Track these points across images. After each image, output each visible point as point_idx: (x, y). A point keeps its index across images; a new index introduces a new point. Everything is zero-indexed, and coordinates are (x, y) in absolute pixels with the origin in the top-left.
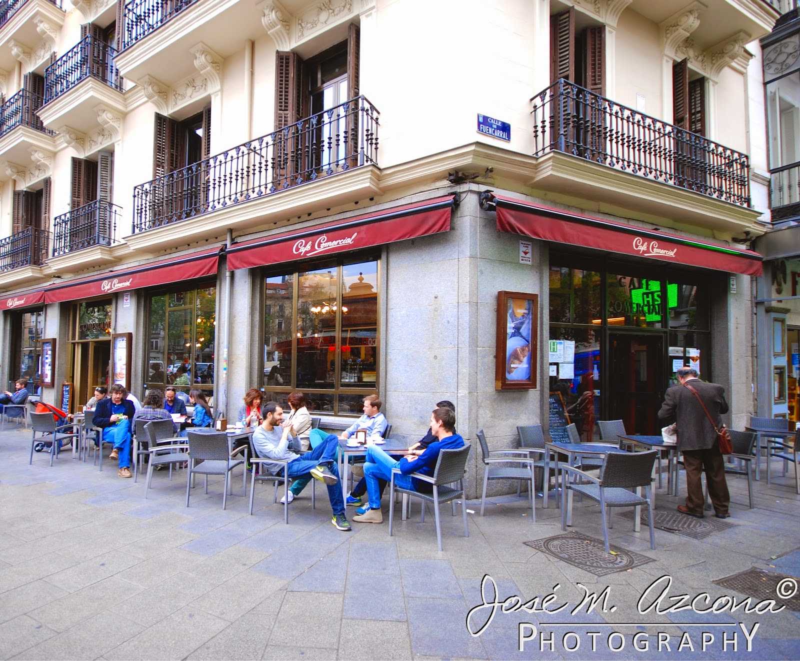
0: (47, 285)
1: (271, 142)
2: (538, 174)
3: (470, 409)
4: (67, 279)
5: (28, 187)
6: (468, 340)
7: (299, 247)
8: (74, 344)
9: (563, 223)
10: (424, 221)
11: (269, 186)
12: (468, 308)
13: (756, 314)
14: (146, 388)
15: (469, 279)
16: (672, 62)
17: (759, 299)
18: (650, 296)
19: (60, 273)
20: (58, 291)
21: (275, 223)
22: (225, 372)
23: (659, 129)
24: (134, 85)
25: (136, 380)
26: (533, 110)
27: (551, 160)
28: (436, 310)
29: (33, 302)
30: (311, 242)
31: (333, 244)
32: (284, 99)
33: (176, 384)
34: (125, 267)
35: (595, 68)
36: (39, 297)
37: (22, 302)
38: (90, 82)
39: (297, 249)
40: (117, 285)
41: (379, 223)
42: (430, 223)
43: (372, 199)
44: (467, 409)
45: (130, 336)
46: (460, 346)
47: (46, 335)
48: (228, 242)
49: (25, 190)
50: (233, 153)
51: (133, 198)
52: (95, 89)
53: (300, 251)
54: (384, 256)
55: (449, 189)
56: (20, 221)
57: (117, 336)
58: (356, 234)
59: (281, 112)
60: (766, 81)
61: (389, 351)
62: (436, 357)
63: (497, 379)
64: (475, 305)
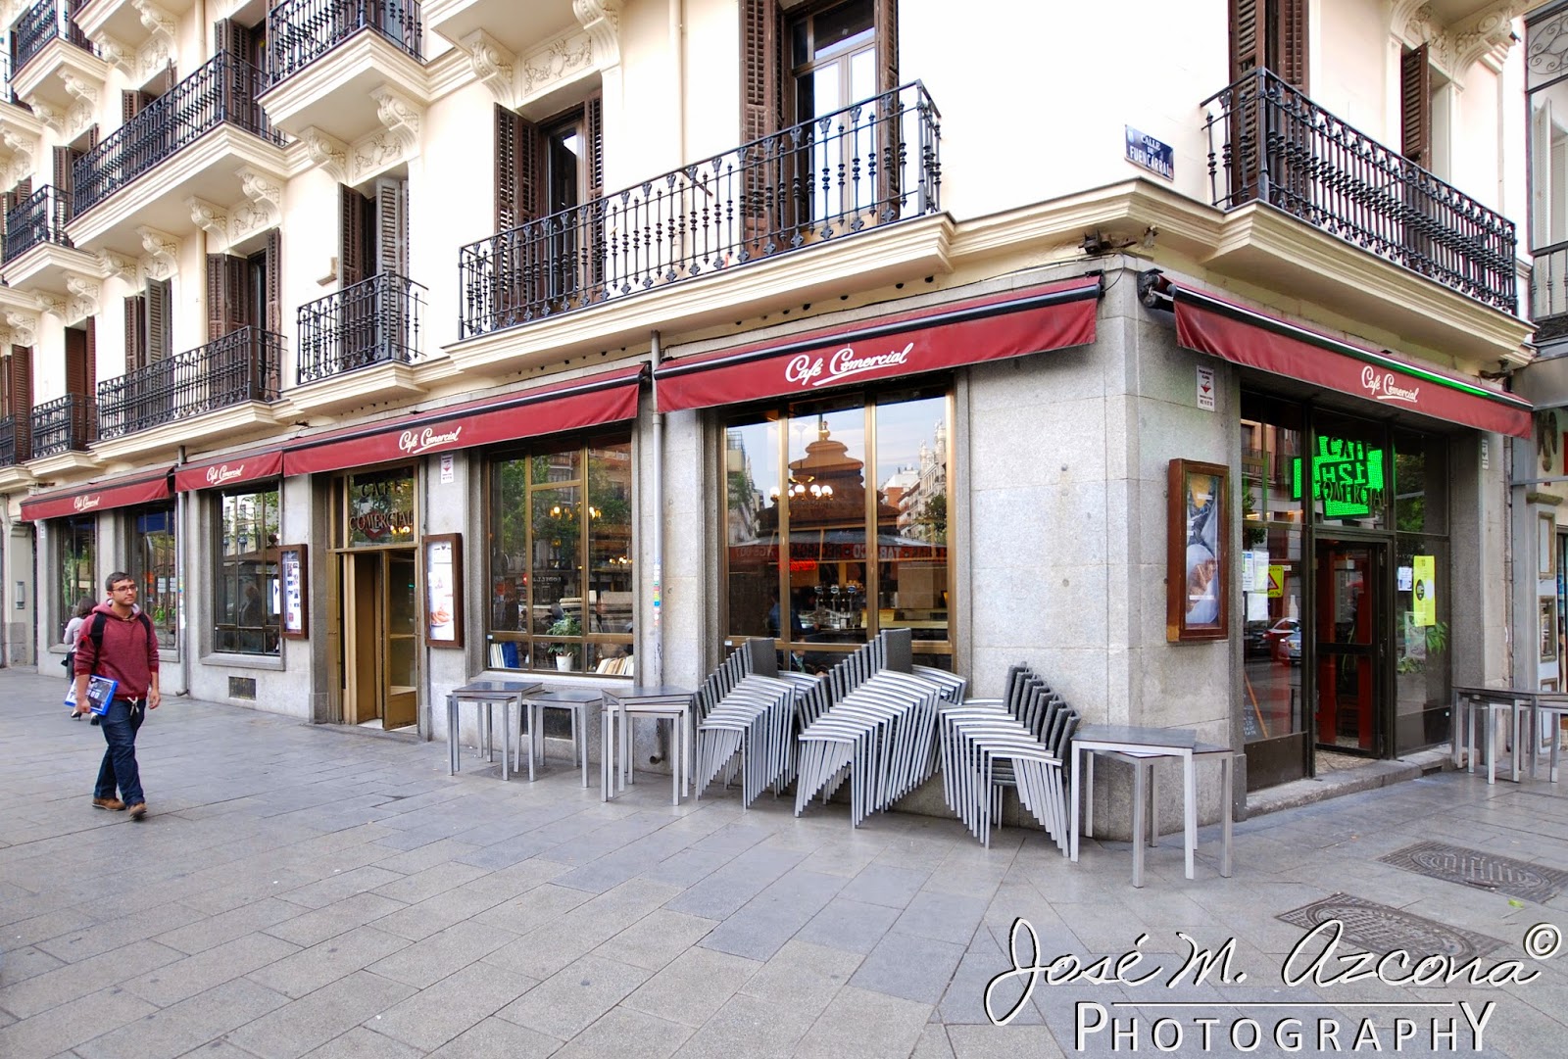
0: (284, 438)
1: (736, 166)
2: (1223, 243)
3: (1131, 679)
4: (323, 427)
5: (234, 248)
6: (1126, 551)
7: (798, 368)
8: (341, 555)
9: (1266, 334)
10: (1043, 324)
11: (736, 250)
12: (1125, 490)
13: (1511, 506)
14: (491, 641)
15: (1125, 435)
16: (1400, 47)
17: (1516, 479)
18: (1332, 469)
19: (307, 417)
20: (309, 450)
21: (739, 323)
22: (657, 609)
23: (1396, 170)
24: (451, 46)
25: (473, 625)
26: (1206, 123)
27: (1250, 219)
28: (1064, 493)
29: (258, 475)
30: (821, 360)
31: (867, 364)
32: (756, 82)
33: (551, 633)
34: (441, 404)
35: (1291, 53)
36: (272, 462)
37: (238, 473)
38: (368, 40)
39: (795, 373)
40: (432, 441)
41: (956, 325)
42: (1057, 326)
43: (929, 280)
44: (1127, 679)
45: (457, 541)
46: (1111, 561)
47: (287, 537)
48: (654, 358)
49: (227, 253)
50: (662, 185)
51: (458, 269)
52: (375, 53)
53: (800, 377)
54: (962, 389)
55: (1084, 264)
56: (222, 315)
57: (429, 541)
58: (911, 345)
59: (753, 106)
60: (1530, 88)
61: (975, 571)
62: (1066, 582)
63: (1170, 622)
64: (1134, 483)
